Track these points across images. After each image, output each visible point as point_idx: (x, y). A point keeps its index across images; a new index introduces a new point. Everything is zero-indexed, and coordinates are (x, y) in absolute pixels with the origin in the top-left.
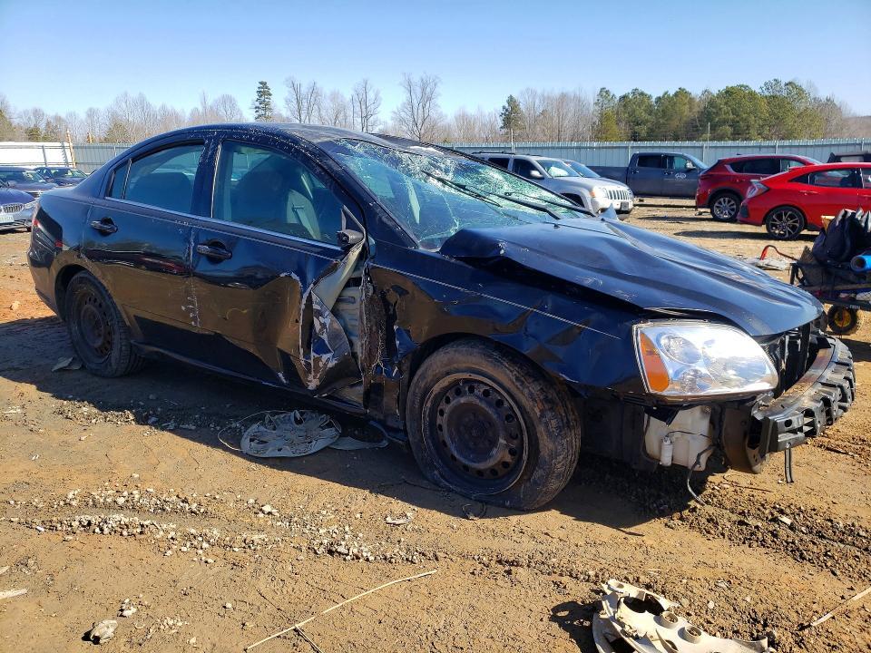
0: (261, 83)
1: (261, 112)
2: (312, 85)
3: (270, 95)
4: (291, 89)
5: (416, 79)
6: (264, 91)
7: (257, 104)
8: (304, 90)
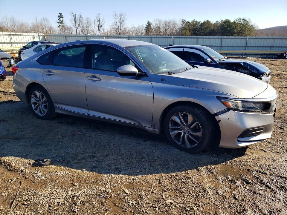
0: (59, 13)
1: (60, 24)
2: (80, 14)
3: (63, 18)
4: (72, 16)
5: (118, 14)
6: (61, 16)
7: (58, 21)
8: (77, 17)
